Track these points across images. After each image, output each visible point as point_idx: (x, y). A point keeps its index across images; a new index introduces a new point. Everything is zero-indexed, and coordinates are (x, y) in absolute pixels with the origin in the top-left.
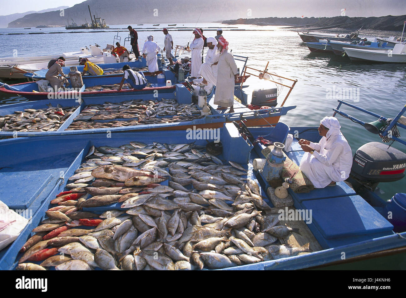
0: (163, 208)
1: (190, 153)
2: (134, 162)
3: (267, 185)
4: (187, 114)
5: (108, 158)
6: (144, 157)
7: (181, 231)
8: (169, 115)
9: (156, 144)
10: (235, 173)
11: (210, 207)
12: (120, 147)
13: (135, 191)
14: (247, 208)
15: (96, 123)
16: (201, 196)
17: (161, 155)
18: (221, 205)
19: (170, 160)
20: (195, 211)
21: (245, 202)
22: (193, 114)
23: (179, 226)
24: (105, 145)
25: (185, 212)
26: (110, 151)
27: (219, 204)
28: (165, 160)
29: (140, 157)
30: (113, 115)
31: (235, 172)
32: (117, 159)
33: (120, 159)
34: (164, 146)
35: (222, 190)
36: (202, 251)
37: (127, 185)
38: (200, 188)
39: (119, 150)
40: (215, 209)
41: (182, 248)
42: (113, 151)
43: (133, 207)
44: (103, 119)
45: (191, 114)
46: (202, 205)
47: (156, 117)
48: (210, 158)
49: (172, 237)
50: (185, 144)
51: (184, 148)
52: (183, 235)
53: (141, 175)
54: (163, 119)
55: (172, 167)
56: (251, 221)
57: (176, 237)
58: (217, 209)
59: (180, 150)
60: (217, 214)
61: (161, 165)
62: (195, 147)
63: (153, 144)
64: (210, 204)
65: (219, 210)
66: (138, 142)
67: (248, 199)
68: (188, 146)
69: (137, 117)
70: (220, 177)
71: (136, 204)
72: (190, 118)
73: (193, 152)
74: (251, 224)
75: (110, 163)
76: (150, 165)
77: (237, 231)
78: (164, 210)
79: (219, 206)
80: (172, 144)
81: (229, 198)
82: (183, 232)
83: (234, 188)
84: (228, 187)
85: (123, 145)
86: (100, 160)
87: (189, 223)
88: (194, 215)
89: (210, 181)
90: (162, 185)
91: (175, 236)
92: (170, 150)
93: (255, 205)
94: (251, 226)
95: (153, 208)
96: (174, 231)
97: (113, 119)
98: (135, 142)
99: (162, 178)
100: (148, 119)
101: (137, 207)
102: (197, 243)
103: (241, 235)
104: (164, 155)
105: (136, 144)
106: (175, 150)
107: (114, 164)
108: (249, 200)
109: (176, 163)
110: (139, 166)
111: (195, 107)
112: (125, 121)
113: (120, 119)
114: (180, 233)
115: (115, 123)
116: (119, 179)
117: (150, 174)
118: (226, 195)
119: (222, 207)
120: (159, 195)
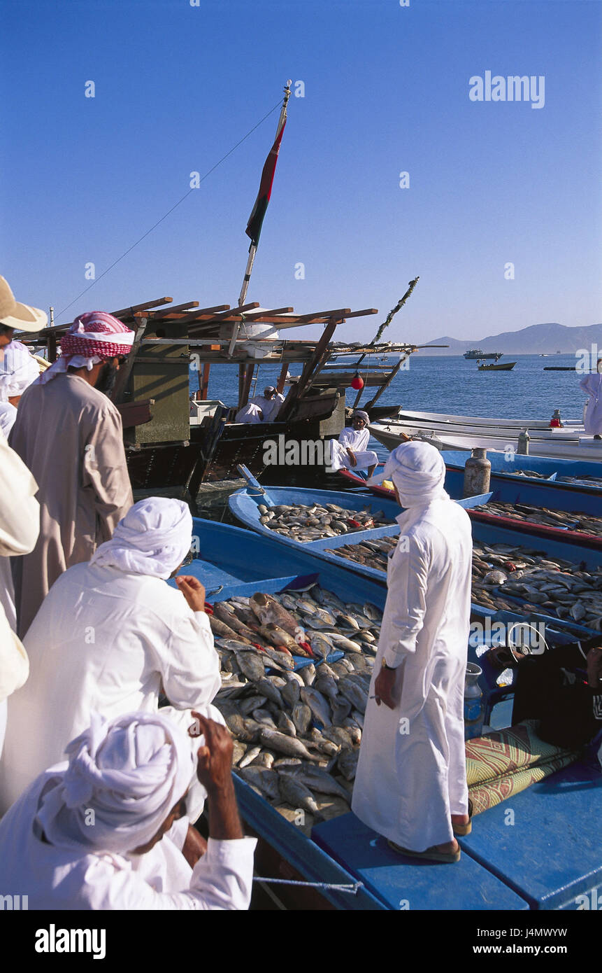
0: (244, 668)
2: (321, 623)
6: (346, 626)
19: (368, 650)
29: (342, 623)
32: (312, 609)
33: (312, 612)
39: (338, 606)
55: (352, 658)
61: (343, 645)
90: (293, 656)
99: (308, 653)
120: (264, 657)
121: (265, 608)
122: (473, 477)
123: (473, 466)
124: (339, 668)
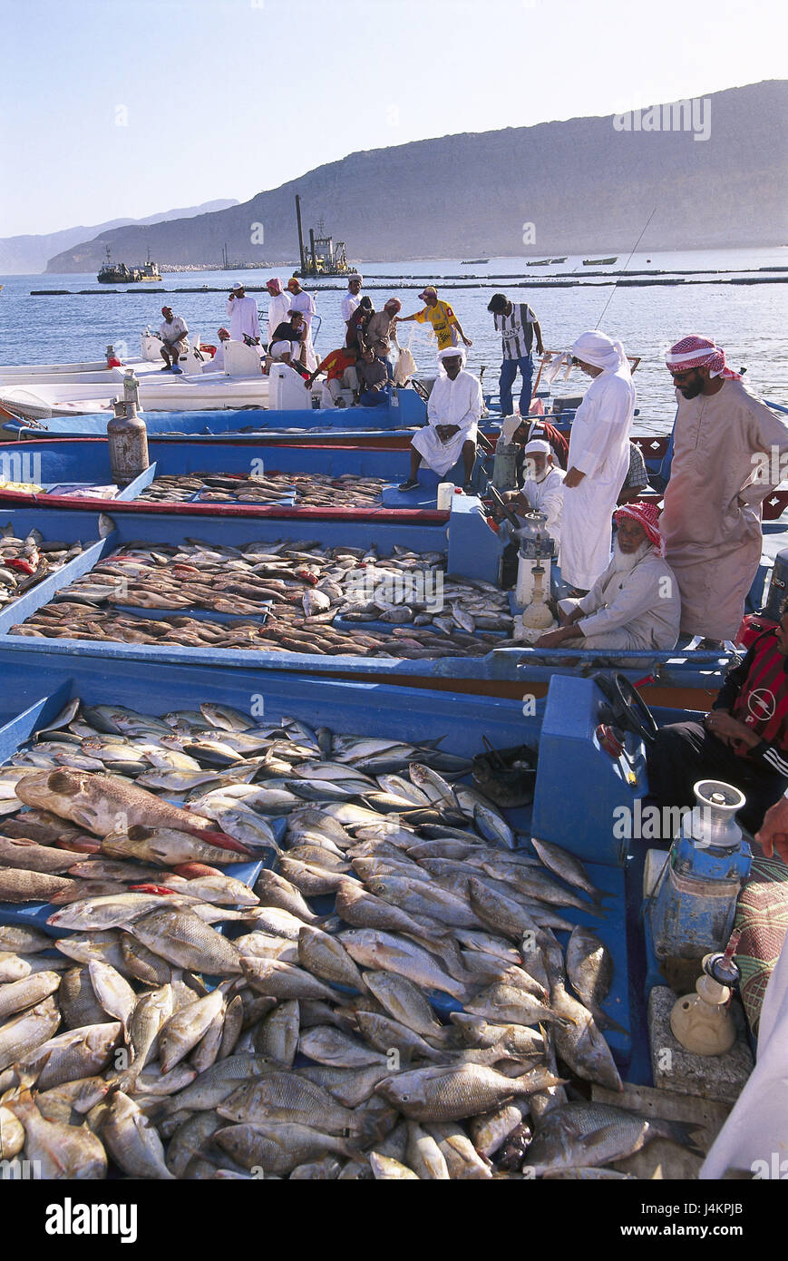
0: (183, 957)
1: (401, 776)
2: (176, 775)
3: (651, 971)
4: (453, 628)
5: (102, 747)
6: (222, 763)
7: (199, 1064)
8: (383, 621)
9: (288, 723)
10: (532, 891)
11: (361, 1002)
12: (162, 718)
13: (125, 877)
14: (507, 1047)
15: (118, 615)
16: (338, 948)
17: (285, 767)
18: (404, 1004)
19: (308, 792)
20: (294, 1000)
21: (515, 1019)
22: (477, 628)
23: (205, 1040)
24: (117, 703)
25: (257, 994)
26: (124, 724)
27: (395, 1001)
28: (290, 788)
29: (209, 760)
30: (186, 594)
31: (537, 885)
32: (129, 754)
33: (138, 759)
34: (317, 737)
35: (435, 946)
36: (231, 1164)
37: (108, 850)
38: (353, 917)
39: (155, 727)
40: (372, 1014)
41: (174, 1132)
42: (132, 726)
43: (83, 928)
44: (146, 603)
45: (468, 628)
46: (332, 987)
47: (331, 623)
48: (470, 814)
49: (157, 1077)
50: (398, 743)
51: (386, 754)
52: (200, 1079)
53: (172, 826)
54: (353, 632)
55: (300, 820)
56: (503, 1107)
57: (171, 1079)
58: (378, 1016)
59: (367, 762)
60: (376, 1037)
61: (265, 802)
62: (431, 759)
63: (278, 724)
64: (363, 991)
65: (388, 1020)
66: (227, 708)
67: (528, 1012)
68: (409, 751)
69: (262, 614)
70: (459, 890)
71: (97, 920)
72: (463, 643)
73: (412, 776)
74: (493, 1123)
75: (101, 764)
76: (228, 796)
77: (418, 1132)
78: (183, 969)
79: (392, 1003)
80: (348, 734)
81: (453, 987)
82: (203, 1068)
83: (493, 951)
84: (469, 938)
85: (175, 713)
86: (76, 749)
87: (249, 1042)
88: (280, 1016)
89: (408, 896)
90: (227, 874)
91: (168, 1075)
92: (329, 755)
93: (554, 1047)
94: (495, 1132)
95: (149, 951)
96: (173, 1056)
97: (177, 609)
98: (217, 705)
99: (240, 851)
100: (300, 628)
101: (97, 931)
102: (228, 1128)
103: (422, 1154)
104: (298, 771)
105: (219, 716)
106: (347, 759)
107: (108, 771)
108: (535, 1018)
109: (323, 807)
110: (188, 791)
111: (501, 600)
112: (217, 622)
113: (201, 614)
114: (193, 1068)
115: (179, 625)
116: (90, 825)
117: (207, 826)
118: (445, 969)
119: (403, 1011)
120: (194, 908)
121: (85, 798)
122: (126, 449)
123: (123, 432)
124: (315, 853)
